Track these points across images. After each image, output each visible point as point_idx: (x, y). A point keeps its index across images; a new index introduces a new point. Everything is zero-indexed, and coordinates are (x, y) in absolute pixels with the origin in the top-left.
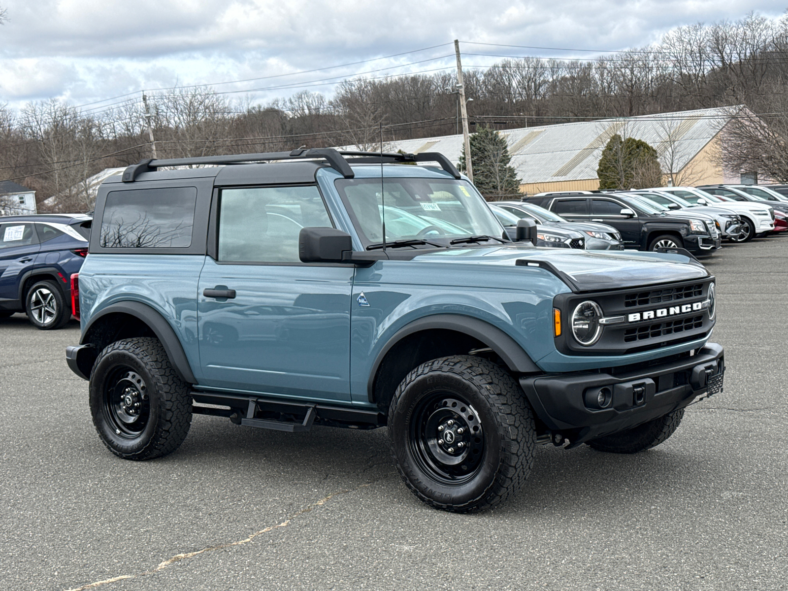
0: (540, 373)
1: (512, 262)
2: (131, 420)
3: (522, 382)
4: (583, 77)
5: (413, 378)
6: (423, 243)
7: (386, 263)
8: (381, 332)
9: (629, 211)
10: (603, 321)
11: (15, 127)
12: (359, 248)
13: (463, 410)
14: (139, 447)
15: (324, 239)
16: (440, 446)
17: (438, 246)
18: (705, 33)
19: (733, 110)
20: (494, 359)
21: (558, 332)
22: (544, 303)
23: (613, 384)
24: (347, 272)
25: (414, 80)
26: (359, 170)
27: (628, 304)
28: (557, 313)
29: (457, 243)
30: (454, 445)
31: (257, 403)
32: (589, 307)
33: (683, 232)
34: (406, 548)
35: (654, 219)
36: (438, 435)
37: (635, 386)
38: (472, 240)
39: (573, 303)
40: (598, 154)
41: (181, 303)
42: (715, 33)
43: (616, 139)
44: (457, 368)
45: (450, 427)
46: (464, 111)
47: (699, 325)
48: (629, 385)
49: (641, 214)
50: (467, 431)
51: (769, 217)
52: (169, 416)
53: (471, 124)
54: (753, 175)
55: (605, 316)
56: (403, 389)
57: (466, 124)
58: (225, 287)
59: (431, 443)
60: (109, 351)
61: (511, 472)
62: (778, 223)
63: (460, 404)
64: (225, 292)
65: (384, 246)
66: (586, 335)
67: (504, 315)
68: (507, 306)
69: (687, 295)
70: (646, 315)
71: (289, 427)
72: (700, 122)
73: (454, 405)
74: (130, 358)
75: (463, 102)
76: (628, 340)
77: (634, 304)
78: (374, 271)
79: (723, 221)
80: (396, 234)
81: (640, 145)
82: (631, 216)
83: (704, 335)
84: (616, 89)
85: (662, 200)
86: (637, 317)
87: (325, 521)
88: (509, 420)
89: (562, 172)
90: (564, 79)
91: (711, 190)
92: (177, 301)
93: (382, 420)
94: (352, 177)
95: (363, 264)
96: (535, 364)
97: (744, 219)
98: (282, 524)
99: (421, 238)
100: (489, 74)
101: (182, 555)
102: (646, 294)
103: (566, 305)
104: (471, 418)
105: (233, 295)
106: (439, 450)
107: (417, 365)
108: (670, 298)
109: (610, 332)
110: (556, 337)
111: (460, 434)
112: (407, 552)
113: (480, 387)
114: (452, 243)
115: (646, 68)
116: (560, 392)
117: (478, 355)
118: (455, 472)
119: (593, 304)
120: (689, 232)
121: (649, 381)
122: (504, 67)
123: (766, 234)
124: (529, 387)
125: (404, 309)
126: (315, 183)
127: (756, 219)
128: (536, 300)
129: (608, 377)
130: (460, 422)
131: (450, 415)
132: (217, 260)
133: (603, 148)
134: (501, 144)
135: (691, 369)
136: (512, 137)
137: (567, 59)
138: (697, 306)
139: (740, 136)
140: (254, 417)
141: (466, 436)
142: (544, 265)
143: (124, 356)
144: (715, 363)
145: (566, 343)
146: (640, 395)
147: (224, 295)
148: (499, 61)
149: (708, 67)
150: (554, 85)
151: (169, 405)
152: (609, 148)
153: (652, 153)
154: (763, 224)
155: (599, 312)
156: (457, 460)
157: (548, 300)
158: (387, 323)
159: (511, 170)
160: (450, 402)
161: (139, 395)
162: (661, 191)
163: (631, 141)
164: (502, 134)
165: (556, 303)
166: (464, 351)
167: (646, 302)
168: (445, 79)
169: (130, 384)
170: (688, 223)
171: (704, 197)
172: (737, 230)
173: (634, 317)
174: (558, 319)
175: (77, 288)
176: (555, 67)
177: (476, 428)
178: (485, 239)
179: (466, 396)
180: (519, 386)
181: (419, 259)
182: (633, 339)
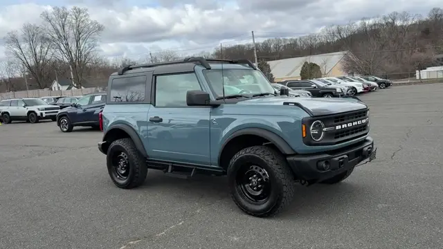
0: (296, 154)
1: (282, 104)
2: (123, 172)
3: (288, 159)
4: (294, 44)
5: (237, 156)
6: (241, 96)
7: (225, 105)
8: (224, 135)
9: (314, 86)
10: (325, 129)
11: (111, 65)
12: (213, 99)
13: (261, 171)
14: (126, 183)
15: (197, 95)
16: (251, 187)
17: (247, 97)
18: (334, 28)
19: (346, 52)
20: (273, 147)
21: (304, 136)
22: (297, 122)
23: (330, 158)
24: (208, 110)
25: (239, 46)
26: (213, 66)
27: (335, 122)
28: (304, 126)
29: (255, 96)
30: (257, 186)
31: (172, 166)
32: (318, 123)
33: (334, 93)
34: (235, 239)
35: (323, 88)
36: (249, 182)
37: (340, 159)
38: (262, 95)
39: (311, 122)
40: (300, 69)
41: (140, 123)
42: (338, 28)
43: (306, 63)
44: (257, 152)
45: (254, 178)
46: (255, 55)
47: (365, 129)
48: (337, 159)
49: (319, 86)
50: (262, 180)
51: (362, 87)
52: (137, 171)
53: (258, 59)
54: (352, 74)
55: (326, 127)
56: (233, 161)
57: (256, 59)
58: (158, 117)
59: (247, 185)
60: (113, 144)
61: (283, 200)
62: (365, 89)
63: (259, 168)
64: (158, 119)
65: (224, 98)
66: (317, 136)
67: (277, 127)
68: (280, 124)
69: (360, 116)
70: (343, 126)
71: (185, 177)
72: (335, 56)
73: (256, 168)
74: (121, 147)
75: (255, 52)
76: (336, 138)
77: (338, 121)
78: (220, 109)
79: (346, 89)
80: (228, 93)
81: (315, 65)
82: (315, 87)
83: (366, 134)
84: (305, 47)
85: (325, 82)
86: (340, 127)
87: (200, 222)
88: (282, 176)
89: (288, 75)
90: (288, 44)
91: (341, 79)
92: (138, 122)
93: (225, 173)
94: (210, 69)
95: (215, 106)
96: (294, 150)
97: (353, 88)
98: (181, 224)
99: (240, 95)
100: (263, 44)
101: (132, 242)
102: (343, 116)
103: (307, 123)
104: (264, 174)
105: (161, 120)
106: (250, 189)
107: (239, 150)
108: (353, 118)
109: (328, 134)
110: (304, 138)
111: (260, 181)
112: (236, 241)
113: (267, 160)
114: (254, 96)
115: (315, 39)
116: (306, 163)
117: (266, 145)
118: (257, 198)
119: (319, 121)
120: (336, 92)
121: (346, 156)
122: (268, 41)
123: (361, 93)
124: (291, 161)
125: (233, 125)
126: (194, 72)
127: (357, 88)
128: (293, 121)
129: (328, 156)
130: (259, 176)
131: (254, 173)
132: (155, 106)
133: (302, 66)
134: (268, 66)
135: (362, 149)
136: (271, 63)
137: (289, 38)
138: (364, 121)
139: (348, 61)
140: (172, 171)
141: (262, 182)
142: (297, 104)
143: (119, 146)
144: (371, 146)
145: (308, 141)
146: (342, 163)
147: (158, 121)
148: (266, 39)
149: (336, 39)
150: (285, 46)
151: (137, 166)
152: (304, 66)
153: (318, 67)
154: (360, 89)
155: (323, 125)
156: (259, 193)
157: (299, 121)
158: (227, 130)
159: (272, 74)
160: (254, 167)
161: (125, 162)
162: (324, 79)
163: (311, 63)
164: (268, 62)
165: (303, 122)
166: (260, 144)
167: (343, 120)
168: (249, 45)
169: (122, 157)
170: (335, 89)
171: (339, 81)
172: (351, 92)
173: (338, 127)
174: (304, 129)
175: (102, 118)
176: (285, 40)
177: (266, 179)
178: (268, 94)
179: (262, 164)
180: (286, 160)
181: (239, 103)
182: (338, 137)
